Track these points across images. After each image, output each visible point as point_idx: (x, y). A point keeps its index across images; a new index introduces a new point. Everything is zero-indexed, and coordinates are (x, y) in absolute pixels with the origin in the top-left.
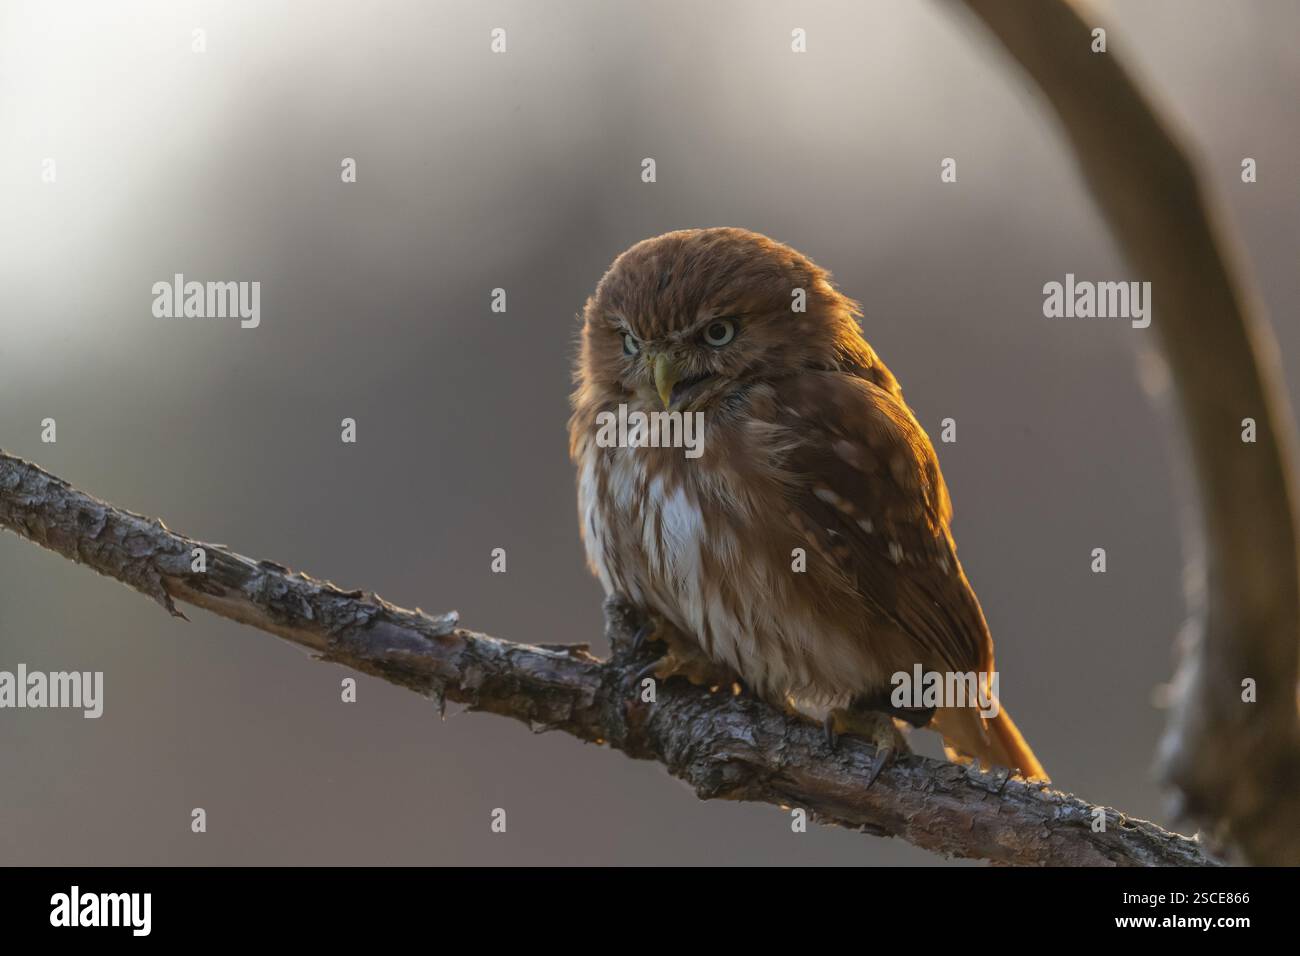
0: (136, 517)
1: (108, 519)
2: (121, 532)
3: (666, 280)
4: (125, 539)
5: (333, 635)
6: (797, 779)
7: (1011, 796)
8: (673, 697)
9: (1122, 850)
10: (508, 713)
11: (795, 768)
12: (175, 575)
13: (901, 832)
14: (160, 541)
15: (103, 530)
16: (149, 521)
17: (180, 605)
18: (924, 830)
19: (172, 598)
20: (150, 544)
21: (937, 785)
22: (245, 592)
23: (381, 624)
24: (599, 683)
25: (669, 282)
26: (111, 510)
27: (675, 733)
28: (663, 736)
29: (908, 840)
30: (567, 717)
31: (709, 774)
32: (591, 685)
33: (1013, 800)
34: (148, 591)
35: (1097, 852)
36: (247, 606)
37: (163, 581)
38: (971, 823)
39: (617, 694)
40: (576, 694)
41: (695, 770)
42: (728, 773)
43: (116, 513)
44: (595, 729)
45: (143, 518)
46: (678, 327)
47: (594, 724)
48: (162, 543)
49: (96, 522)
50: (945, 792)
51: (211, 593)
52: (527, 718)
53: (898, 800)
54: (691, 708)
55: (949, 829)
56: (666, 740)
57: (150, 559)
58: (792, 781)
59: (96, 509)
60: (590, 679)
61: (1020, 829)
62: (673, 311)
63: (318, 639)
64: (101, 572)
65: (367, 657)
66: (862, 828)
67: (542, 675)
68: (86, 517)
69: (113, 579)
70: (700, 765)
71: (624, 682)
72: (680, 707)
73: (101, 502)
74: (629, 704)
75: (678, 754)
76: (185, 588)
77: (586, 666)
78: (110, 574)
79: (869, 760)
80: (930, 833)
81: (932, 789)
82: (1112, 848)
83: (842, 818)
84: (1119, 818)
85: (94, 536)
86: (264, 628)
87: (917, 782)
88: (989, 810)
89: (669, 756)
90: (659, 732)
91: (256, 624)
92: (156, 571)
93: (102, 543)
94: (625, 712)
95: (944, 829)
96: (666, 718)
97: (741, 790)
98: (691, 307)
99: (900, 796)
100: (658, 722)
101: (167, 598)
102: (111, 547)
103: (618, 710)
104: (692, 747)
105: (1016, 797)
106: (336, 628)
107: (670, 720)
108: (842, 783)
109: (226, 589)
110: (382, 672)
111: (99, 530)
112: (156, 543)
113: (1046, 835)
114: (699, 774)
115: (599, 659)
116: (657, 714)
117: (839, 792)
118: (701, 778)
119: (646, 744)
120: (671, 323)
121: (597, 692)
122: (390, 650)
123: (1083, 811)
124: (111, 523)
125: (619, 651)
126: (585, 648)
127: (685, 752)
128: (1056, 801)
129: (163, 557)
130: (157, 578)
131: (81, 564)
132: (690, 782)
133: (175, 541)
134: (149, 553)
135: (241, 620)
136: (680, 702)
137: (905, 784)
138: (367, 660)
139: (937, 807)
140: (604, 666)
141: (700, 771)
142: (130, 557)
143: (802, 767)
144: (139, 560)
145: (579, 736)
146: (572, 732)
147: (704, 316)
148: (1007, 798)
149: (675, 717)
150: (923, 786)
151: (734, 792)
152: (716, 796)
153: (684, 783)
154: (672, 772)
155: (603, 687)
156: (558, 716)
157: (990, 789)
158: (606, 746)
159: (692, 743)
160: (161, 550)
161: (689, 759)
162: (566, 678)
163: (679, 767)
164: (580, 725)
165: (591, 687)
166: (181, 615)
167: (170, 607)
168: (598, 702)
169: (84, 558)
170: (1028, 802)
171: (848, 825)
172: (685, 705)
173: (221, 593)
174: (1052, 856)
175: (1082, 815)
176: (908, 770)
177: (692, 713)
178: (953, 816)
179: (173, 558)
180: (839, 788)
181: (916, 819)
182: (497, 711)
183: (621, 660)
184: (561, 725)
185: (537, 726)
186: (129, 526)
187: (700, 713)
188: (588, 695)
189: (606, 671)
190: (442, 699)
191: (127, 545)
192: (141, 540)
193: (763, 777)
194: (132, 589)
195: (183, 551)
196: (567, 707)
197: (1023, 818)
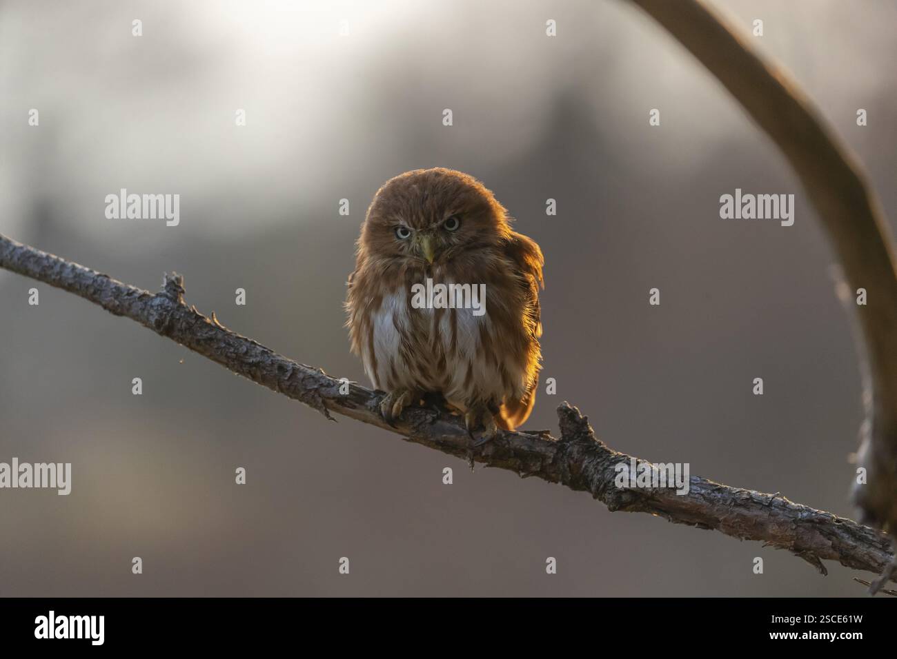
0: (309, 368)
1: (294, 369)
2: (301, 376)
3: (425, 197)
4: (303, 380)
5: (414, 428)
6: (661, 500)
7: (775, 507)
8: (595, 457)
9: (834, 534)
10: (508, 468)
11: (660, 494)
12: (328, 398)
13: (717, 527)
14: (321, 380)
15: (291, 375)
16: (315, 370)
17: (332, 414)
18: (729, 525)
19: (328, 410)
20: (316, 382)
21: (736, 501)
22: (367, 406)
23: (439, 422)
24: (555, 451)
25: (427, 198)
26: (295, 364)
27: (596, 477)
28: (589, 479)
29: (721, 531)
30: (539, 469)
31: (614, 498)
32: (551, 452)
33: (776, 509)
34: (316, 407)
35: (822, 536)
36: (368, 414)
37: (324, 402)
38: (754, 522)
39: (565, 457)
40: (543, 457)
41: (607, 496)
42: (625, 497)
43: (298, 366)
44: (553, 475)
45: (312, 368)
46: (435, 221)
47: (553, 473)
48: (323, 381)
49: (287, 371)
50: (740, 505)
51: (348, 407)
52: (517, 470)
53: (715, 510)
54: (604, 464)
55: (743, 525)
56: (592, 480)
57: (316, 390)
58: (659, 501)
59: (287, 364)
60: (550, 449)
61: (780, 524)
62: (432, 213)
63: (407, 431)
64: (291, 397)
65: (432, 439)
66: (697, 525)
67: (525, 448)
68: (282, 368)
69: (297, 401)
70: (609, 494)
71: (569, 450)
72: (598, 463)
73: (290, 360)
74: (572, 462)
75: (598, 487)
76: (335, 405)
77: (548, 442)
78: (296, 398)
79: (699, 489)
80: (733, 527)
81: (733, 504)
82: (830, 534)
83: (685, 520)
84: (833, 518)
85: (286, 378)
86: (378, 426)
87: (725, 501)
88: (764, 515)
89: (593, 489)
90: (588, 476)
91: (373, 423)
92: (320, 396)
93: (290, 382)
94: (569, 466)
95: (740, 525)
96: (591, 469)
97: (632, 506)
98: (441, 210)
99: (716, 508)
100: (587, 471)
101: (326, 410)
102: (296, 384)
103: (566, 465)
104: (605, 485)
105: (778, 508)
106: (416, 424)
107: (593, 470)
108: (686, 502)
109: (357, 405)
110: (440, 447)
111: (289, 375)
112: (319, 381)
113: (794, 527)
114: (609, 498)
115: (555, 437)
116: (586, 467)
117: (684, 507)
118: (610, 500)
119: (581, 483)
120: (432, 218)
121: (554, 456)
122: (445, 435)
123: (814, 514)
124: (295, 371)
125: (566, 433)
126: (548, 432)
127: (602, 486)
128: (799, 509)
129: (323, 389)
130: (320, 400)
131: (280, 393)
132: (605, 502)
133: (329, 380)
134: (316, 387)
135: (365, 421)
136: (599, 460)
137: (719, 501)
138: (433, 441)
139: (736, 514)
140: (558, 442)
141: (610, 497)
142: (306, 389)
143: (664, 493)
144: (310, 390)
145: (545, 479)
146: (542, 477)
147: (447, 215)
148: (773, 508)
149: (596, 468)
150: (728, 502)
151: (628, 508)
152: (619, 509)
153: (602, 502)
154: (595, 498)
155: (557, 454)
156: (534, 469)
157: (764, 504)
158: (560, 484)
159: (605, 482)
160: (322, 385)
161: (604, 490)
162: (538, 449)
163: (598, 495)
164: (546, 474)
165: (551, 453)
166: (333, 419)
167: (327, 415)
168: (555, 461)
169: (281, 390)
170: (784, 510)
171: (689, 524)
172: (601, 462)
173: (354, 407)
174: (798, 538)
175: (812, 516)
176: (720, 494)
177: (605, 466)
178: (744, 517)
179: (328, 389)
180: (683, 504)
181: (725, 520)
182: (502, 467)
183: (567, 438)
184: (536, 474)
185: (522, 474)
186: (304, 373)
187: (609, 466)
188: (550, 457)
189: (559, 444)
190: (472, 461)
191: (304, 382)
192: (312, 380)
193: (643, 499)
194: (307, 406)
195: (334, 385)
196: (539, 464)
197: (782, 518)
